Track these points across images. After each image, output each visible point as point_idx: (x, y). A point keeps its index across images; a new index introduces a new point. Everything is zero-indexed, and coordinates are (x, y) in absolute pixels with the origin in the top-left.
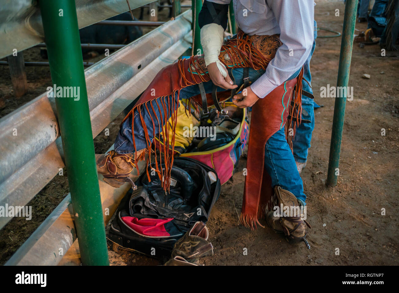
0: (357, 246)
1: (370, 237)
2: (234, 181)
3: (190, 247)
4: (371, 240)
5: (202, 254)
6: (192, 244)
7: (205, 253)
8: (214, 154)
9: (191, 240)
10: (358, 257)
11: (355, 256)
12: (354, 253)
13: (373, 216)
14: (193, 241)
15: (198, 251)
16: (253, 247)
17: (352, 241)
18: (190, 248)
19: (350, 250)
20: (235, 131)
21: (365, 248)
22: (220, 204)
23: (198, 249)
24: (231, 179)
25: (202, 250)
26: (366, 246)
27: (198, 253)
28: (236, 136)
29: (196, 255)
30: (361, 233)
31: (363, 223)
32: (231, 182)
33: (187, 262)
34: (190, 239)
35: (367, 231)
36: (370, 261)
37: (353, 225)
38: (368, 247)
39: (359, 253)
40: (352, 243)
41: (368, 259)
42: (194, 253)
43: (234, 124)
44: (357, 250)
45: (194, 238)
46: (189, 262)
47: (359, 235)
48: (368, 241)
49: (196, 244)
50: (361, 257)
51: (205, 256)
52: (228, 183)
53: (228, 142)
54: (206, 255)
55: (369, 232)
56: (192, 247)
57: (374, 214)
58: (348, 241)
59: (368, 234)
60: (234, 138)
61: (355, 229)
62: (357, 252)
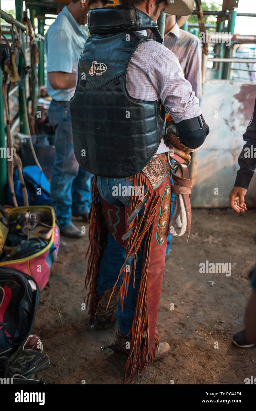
0: (175, 335)
1: (183, 325)
2: (51, 286)
3: (25, 362)
4: (185, 327)
5: (39, 368)
6: (27, 359)
7: (42, 366)
8: (30, 261)
9: (26, 355)
10: (178, 346)
11: (174, 345)
12: (173, 342)
13: (183, 305)
14: (28, 355)
15: (35, 366)
16: (82, 351)
17: (170, 331)
18: (25, 364)
19: (169, 340)
20: (48, 236)
21: (181, 336)
22: (40, 312)
23: (34, 364)
24: (48, 285)
25: (39, 363)
26: (182, 334)
27: (35, 367)
28: (49, 240)
29: (33, 370)
30: (176, 323)
31: (176, 313)
32: (47, 288)
33: (27, 379)
34: (24, 353)
35: (180, 320)
36: (188, 347)
37: (168, 316)
38: (184, 334)
39: (178, 342)
40: (170, 333)
41: (186, 346)
42: (30, 368)
43: (46, 229)
44: (176, 339)
45: (29, 352)
46: (27, 378)
47: (175, 324)
48: (183, 328)
49: (31, 358)
50: (179, 345)
51: (42, 370)
52: (45, 289)
53: (43, 248)
54: (43, 368)
55: (182, 320)
56: (27, 362)
57: (183, 302)
58: (166, 332)
59: (182, 322)
60: (49, 243)
61: (171, 319)
62: (176, 341)
